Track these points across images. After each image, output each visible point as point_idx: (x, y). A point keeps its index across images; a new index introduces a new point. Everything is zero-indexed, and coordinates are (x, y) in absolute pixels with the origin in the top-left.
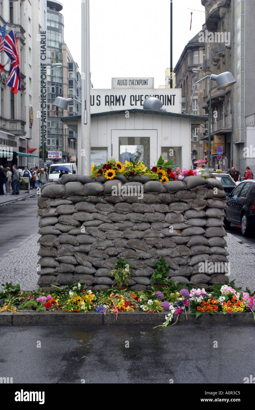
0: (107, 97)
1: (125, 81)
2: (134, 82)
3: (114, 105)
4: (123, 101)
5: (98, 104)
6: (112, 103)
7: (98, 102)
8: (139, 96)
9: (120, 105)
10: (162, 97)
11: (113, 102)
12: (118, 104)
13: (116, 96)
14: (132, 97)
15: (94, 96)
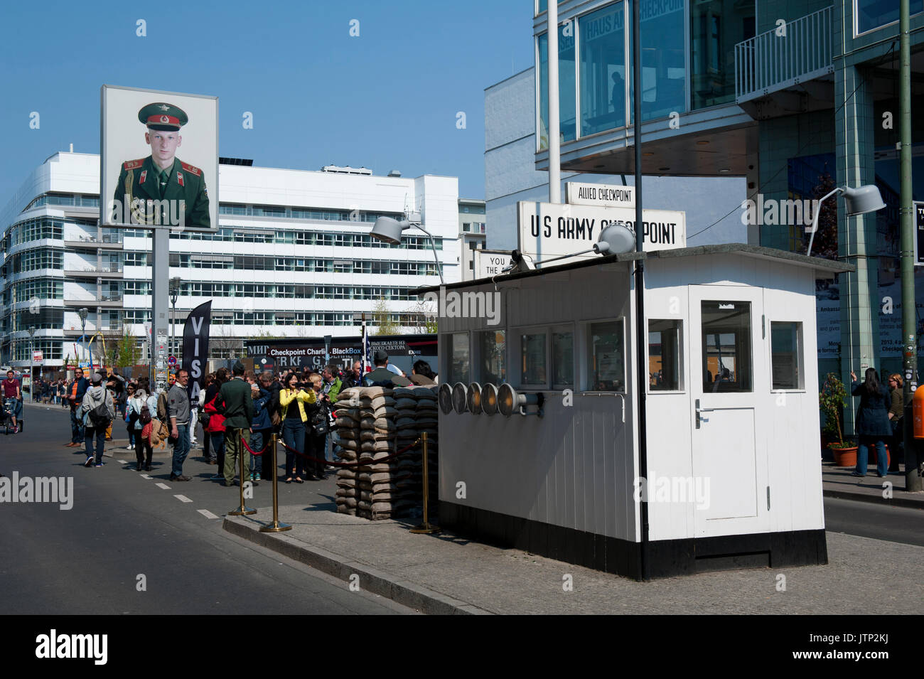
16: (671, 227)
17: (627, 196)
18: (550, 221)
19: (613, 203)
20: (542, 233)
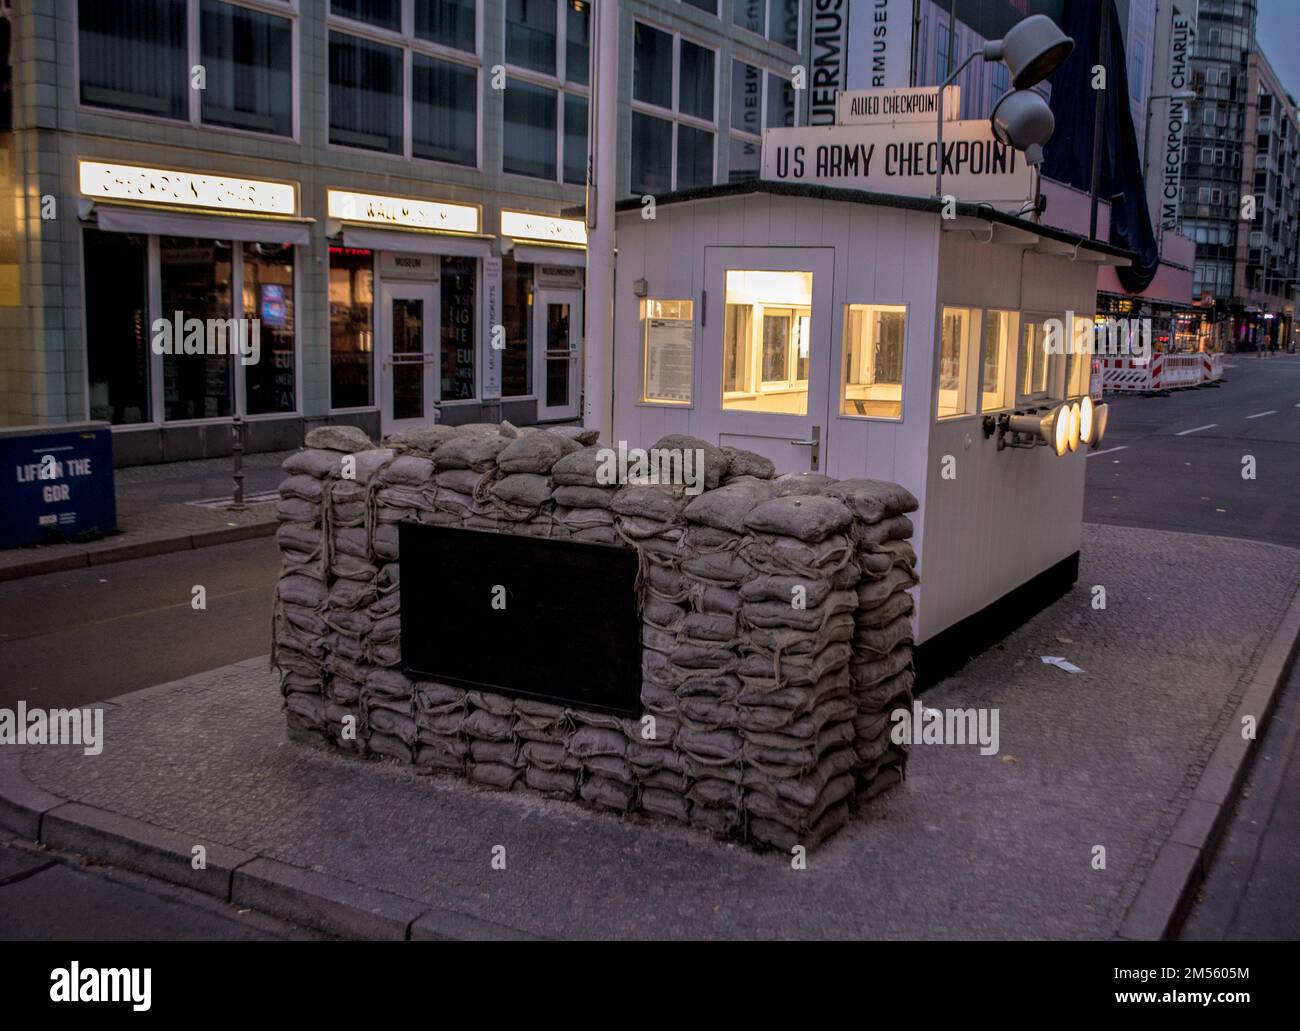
0: (823, 151)
1: (872, 101)
2: (899, 104)
3: (839, 174)
4: (867, 162)
5: (799, 173)
6: (836, 169)
7: (798, 166)
8: (910, 145)
9: (856, 174)
10: (977, 146)
11: (838, 166)
12: (851, 171)
13: (847, 147)
14: (892, 149)
15: (787, 150)
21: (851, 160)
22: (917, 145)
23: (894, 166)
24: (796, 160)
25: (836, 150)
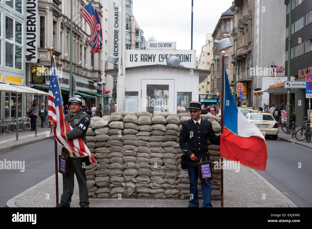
1: (155, 44)
2: (162, 45)
4: (154, 58)
7: (136, 59)
8: (165, 55)
10: (182, 56)
14: (160, 56)
16: (189, 56)
17: (170, 45)
18: (137, 56)
19: (164, 48)
20: (134, 60)
21: (150, 58)
22: (167, 55)
23: (161, 60)
24: (135, 57)
25: (146, 56)
